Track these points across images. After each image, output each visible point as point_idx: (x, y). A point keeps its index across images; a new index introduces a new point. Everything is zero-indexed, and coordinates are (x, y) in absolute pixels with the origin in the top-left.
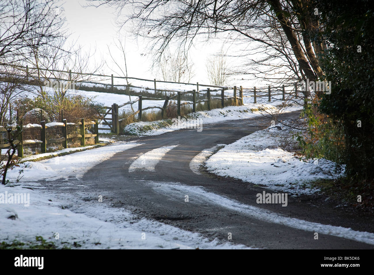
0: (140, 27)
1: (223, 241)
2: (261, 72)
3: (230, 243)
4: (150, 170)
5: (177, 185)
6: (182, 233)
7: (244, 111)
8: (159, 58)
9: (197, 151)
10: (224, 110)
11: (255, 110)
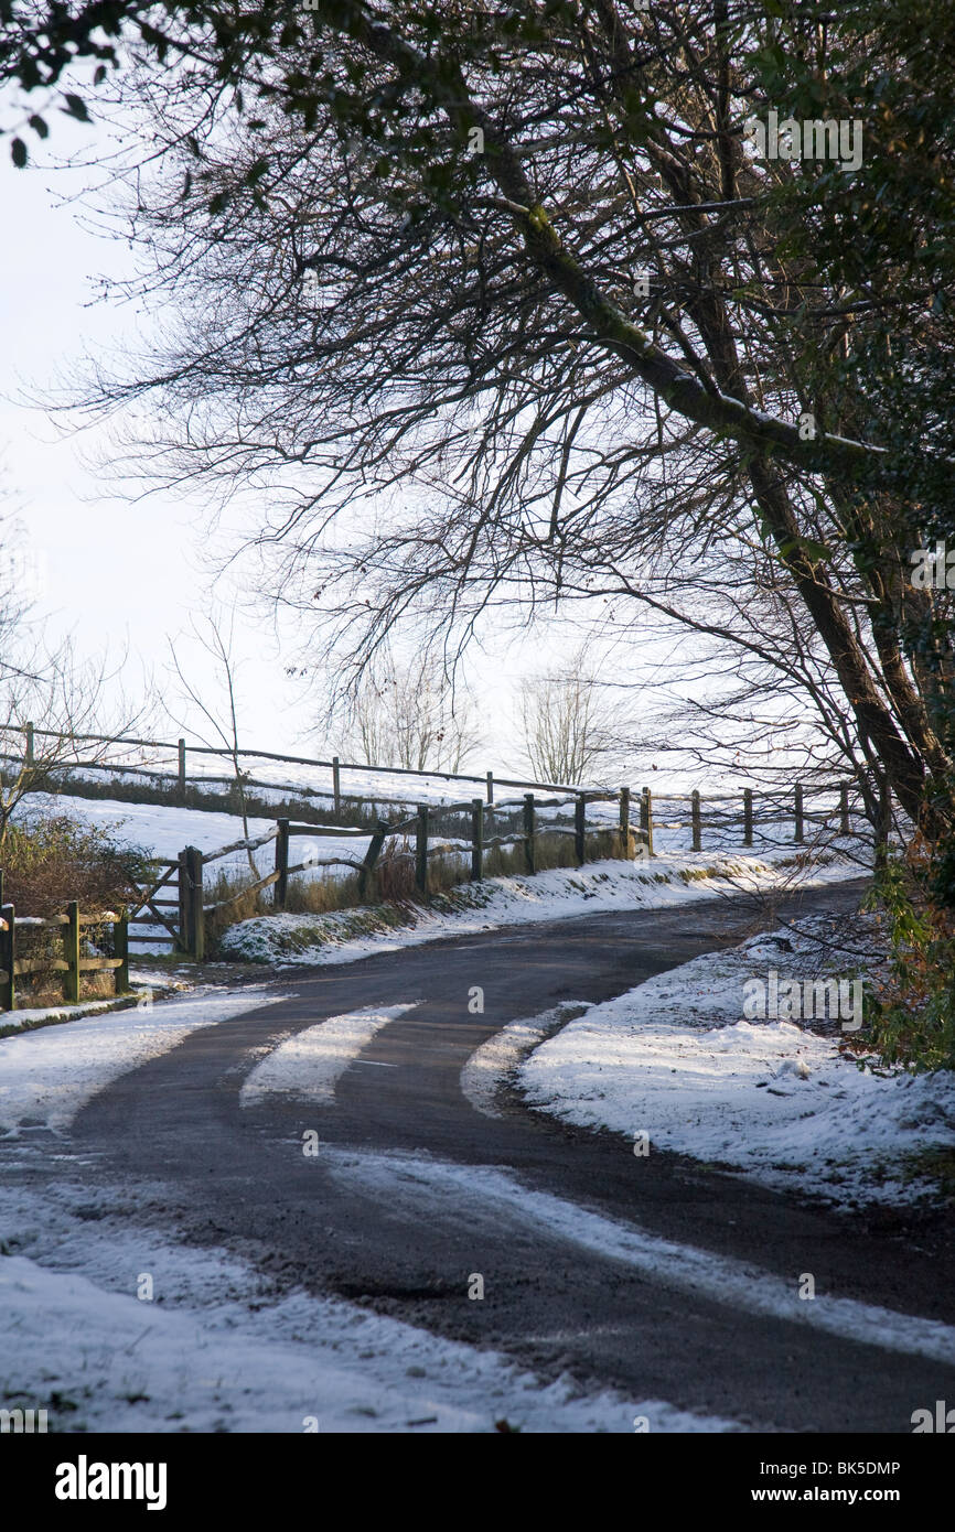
0: (286, 573)
1: (591, 1384)
2: (720, 745)
3: (615, 1393)
4: (319, 1099)
5: (420, 1160)
6: (441, 1352)
7: (658, 879)
8: (352, 686)
9: (486, 1028)
10: (583, 875)
11: (698, 876)
